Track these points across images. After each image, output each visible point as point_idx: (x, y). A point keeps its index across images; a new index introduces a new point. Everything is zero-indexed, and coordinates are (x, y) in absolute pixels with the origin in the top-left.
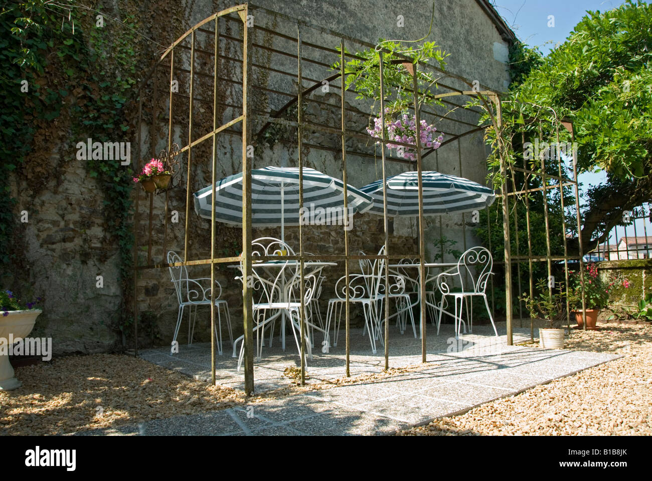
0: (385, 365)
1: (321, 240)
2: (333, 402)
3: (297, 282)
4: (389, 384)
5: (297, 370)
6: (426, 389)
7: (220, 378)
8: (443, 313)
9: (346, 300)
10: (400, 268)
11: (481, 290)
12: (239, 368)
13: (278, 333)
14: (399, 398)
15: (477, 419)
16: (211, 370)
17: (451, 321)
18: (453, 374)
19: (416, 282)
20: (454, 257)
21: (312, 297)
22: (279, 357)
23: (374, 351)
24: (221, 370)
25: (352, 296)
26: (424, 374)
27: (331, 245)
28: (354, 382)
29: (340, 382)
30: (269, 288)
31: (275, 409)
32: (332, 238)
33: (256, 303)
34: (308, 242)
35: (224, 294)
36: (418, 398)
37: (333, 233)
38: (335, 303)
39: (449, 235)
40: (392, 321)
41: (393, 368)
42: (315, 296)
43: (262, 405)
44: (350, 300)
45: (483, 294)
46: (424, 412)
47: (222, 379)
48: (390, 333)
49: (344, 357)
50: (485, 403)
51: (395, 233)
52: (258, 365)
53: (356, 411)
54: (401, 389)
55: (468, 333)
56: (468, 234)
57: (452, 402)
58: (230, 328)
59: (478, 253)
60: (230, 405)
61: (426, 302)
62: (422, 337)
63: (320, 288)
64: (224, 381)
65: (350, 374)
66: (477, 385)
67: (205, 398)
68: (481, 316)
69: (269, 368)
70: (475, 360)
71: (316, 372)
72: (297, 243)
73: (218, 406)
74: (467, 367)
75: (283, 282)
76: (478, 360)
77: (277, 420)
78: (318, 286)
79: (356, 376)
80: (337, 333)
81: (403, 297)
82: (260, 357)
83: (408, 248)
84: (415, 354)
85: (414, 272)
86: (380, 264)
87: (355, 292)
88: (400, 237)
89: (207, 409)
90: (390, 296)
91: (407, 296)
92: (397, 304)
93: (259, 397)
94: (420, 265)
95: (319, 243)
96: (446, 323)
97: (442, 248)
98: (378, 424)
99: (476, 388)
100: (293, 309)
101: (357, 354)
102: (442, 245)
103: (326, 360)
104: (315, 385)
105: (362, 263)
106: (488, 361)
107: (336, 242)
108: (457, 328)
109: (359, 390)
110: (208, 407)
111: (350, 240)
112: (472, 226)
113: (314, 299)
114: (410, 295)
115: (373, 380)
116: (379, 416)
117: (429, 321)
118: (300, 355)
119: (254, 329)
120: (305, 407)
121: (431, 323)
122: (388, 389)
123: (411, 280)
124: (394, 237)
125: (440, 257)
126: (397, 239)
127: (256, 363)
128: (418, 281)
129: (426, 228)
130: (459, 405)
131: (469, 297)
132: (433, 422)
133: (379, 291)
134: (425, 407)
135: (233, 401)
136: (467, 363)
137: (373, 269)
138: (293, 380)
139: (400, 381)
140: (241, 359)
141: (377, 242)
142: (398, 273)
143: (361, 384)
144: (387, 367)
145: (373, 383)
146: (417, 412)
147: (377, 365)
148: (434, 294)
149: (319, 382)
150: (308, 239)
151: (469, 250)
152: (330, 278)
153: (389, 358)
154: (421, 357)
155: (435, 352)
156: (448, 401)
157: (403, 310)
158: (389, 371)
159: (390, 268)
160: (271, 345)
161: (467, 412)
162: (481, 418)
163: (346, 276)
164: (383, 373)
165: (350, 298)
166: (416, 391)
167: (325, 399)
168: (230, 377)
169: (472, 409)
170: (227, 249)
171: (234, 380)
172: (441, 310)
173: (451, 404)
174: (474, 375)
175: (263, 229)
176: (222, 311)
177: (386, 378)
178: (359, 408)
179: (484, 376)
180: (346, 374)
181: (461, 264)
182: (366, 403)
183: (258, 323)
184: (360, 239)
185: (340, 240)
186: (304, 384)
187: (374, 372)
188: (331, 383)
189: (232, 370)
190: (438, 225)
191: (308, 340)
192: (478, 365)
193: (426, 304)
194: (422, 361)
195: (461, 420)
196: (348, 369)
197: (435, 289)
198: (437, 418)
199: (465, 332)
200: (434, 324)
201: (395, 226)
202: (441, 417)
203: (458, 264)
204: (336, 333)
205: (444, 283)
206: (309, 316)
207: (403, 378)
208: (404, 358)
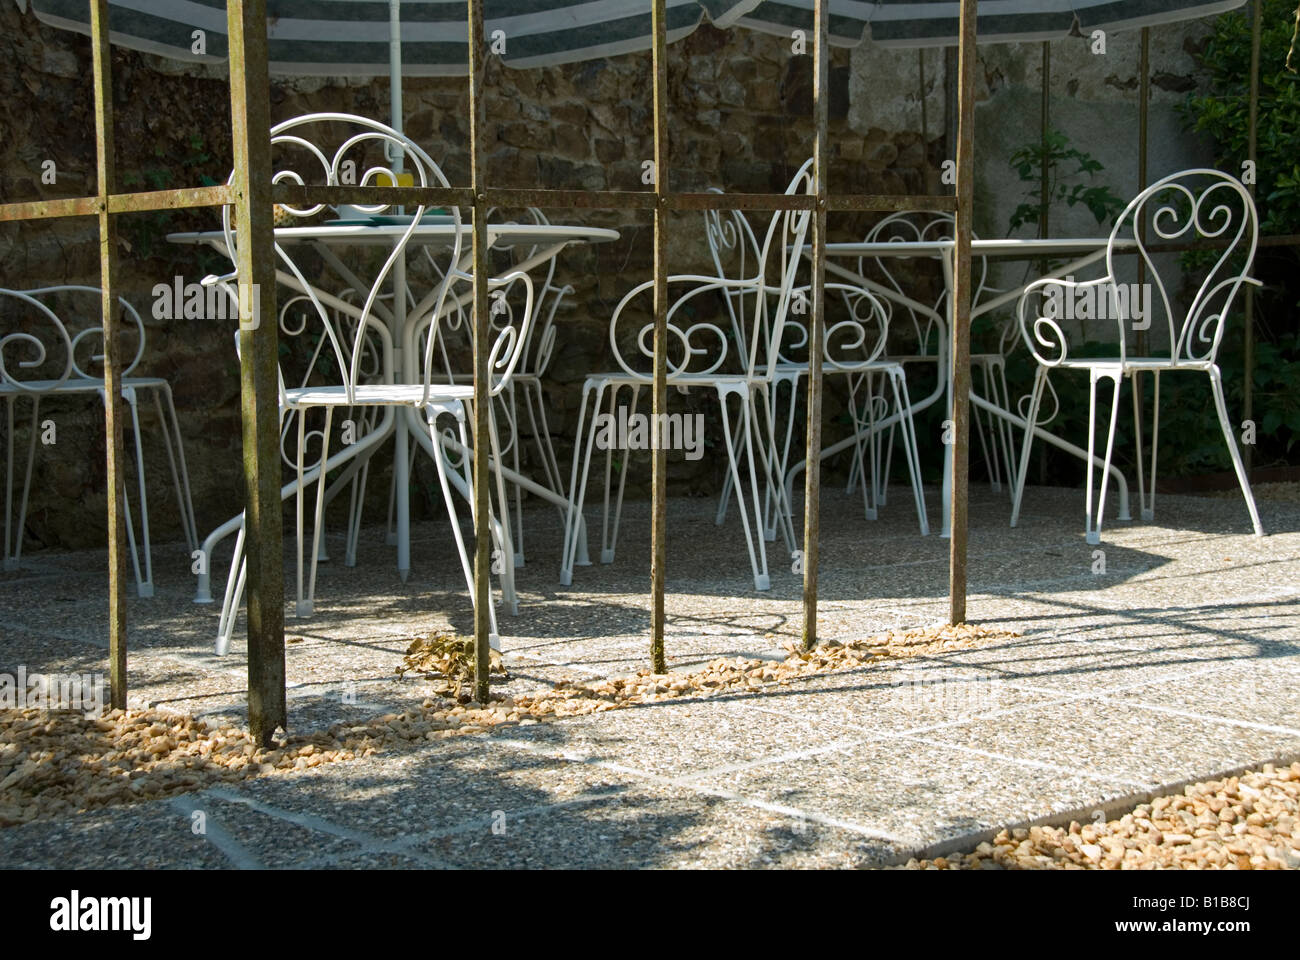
0: (802, 631)
1: (554, 139)
2: (602, 764)
3: (458, 304)
4: (819, 700)
5: (459, 647)
6: (963, 719)
7: (143, 682)
8: (1036, 439)
9: (652, 379)
10: (869, 261)
11: (1200, 350)
12: (223, 641)
13: (379, 513)
14: (857, 753)
15: (1169, 838)
16: (106, 654)
17: (1071, 473)
18: (1072, 671)
19: (931, 313)
20: (1091, 215)
21: (517, 370)
22: (385, 600)
23: (761, 579)
24: (151, 652)
25: (677, 364)
26: (956, 665)
27: (594, 162)
28: (681, 692)
29: (627, 690)
30: (346, 327)
31: (374, 793)
32: (597, 134)
33: (292, 384)
34: (502, 149)
35: (157, 356)
36: (932, 753)
37: (602, 114)
38: (608, 389)
39: (1075, 129)
40: (834, 470)
41: (833, 643)
42: (528, 362)
43: (319, 780)
44: (671, 379)
45: (1209, 365)
46: (954, 801)
47: (153, 684)
48: (823, 513)
49: (645, 601)
50: (1204, 780)
51: (854, 119)
52: (301, 633)
53: (689, 795)
54: (867, 718)
55: (1137, 520)
56: (1159, 125)
57: (1066, 769)
58: (186, 493)
59: (1197, 196)
60: (186, 784)
61: (973, 397)
62: (950, 532)
63: (550, 331)
64: (164, 691)
65: (668, 663)
66: (1171, 712)
67: (85, 758)
68: (1195, 457)
69: (347, 642)
70: (1163, 621)
71: (532, 655)
72: (455, 150)
73: (136, 785)
74: (1132, 645)
75: (401, 305)
76: (1179, 621)
77: (378, 832)
78: (539, 326)
79: (690, 670)
80: (613, 511)
81: (877, 376)
82: (311, 600)
83: (906, 179)
84: (922, 594)
85: (926, 276)
86: (792, 238)
87: (689, 350)
88: (874, 134)
89: (92, 802)
90: (826, 369)
91: (896, 370)
92: (852, 404)
93: (309, 748)
94: (954, 243)
95: (544, 155)
96: (1049, 483)
97: (1044, 179)
98: (775, 844)
99: (1167, 725)
100: (440, 409)
101: (694, 592)
102: (1045, 167)
103: (572, 610)
104: (528, 702)
105: (716, 235)
106: (1217, 625)
107: (615, 152)
108: (1094, 500)
109: (700, 723)
110: (94, 792)
111: (671, 143)
112: (1180, 90)
113: (523, 375)
114: (907, 367)
115: (754, 683)
116: (778, 816)
117: (978, 471)
118: (472, 592)
119: (286, 492)
120: (490, 782)
121: (987, 480)
122: (815, 718)
123: (913, 305)
124: (850, 134)
125: (1034, 218)
126: (860, 143)
127: (292, 622)
128: (942, 311)
129: (983, 96)
130: (1095, 784)
131: (1146, 377)
132: (992, 843)
133: (784, 349)
134: (960, 785)
135: (201, 767)
136: (1131, 630)
137: (762, 260)
138: (442, 686)
139: (861, 688)
140: (231, 607)
141: (780, 152)
142: (859, 278)
143: (711, 699)
144: (811, 640)
145: (756, 694)
146: (926, 805)
147: (773, 630)
148: (1002, 364)
149: (542, 691)
150: (501, 137)
151: (1159, 185)
152: (591, 298)
153: (820, 604)
154: (945, 605)
155: (1002, 586)
156: (1052, 766)
157: (877, 426)
158: (818, 650)
159: (831, 258)
160: (352, 557)
161: (1130, 810)
162: (1187, 838)
163: (654, 283)
164: (795, 662)
165: (670, 371)
166: (924, 729)
167: (568, 753)
168: (188, 677)
169: (1149, 799)
170: (165, 169)
171: (203, 687)
172: (1031, 426)
173: (1066, 777)
174: (1160, 677)
175: (311, 90)
176: (148, 423)
177: (808, 679)
178: (702, 785)
179: (1200, 681)
180: (650, 664)
181: (1124, 243)
182: (729, 768)
183: (300, 467)
184: (710, 139)
185: (630, 142)
186: (485, 698)
187: (762, 659)
188: (592, 695)
189: (192, 650)
190: (1033, 83)
191: (500, 532)
192: (1177, 641)
193: (971, 403)
194: (948, 621)
195: (1103, 841)
196: (659, 643)
197: (1008, 344)
198: (1010, 828)
199: (1125, 515)
200: (997, 486)
201: (855, 87)
202: (1026, 825)
203: (1111, 242)
204: (612, 513)
205: (1048, 321)
206: (504, 441)
207: (874, 678)
208: (880, 605)
